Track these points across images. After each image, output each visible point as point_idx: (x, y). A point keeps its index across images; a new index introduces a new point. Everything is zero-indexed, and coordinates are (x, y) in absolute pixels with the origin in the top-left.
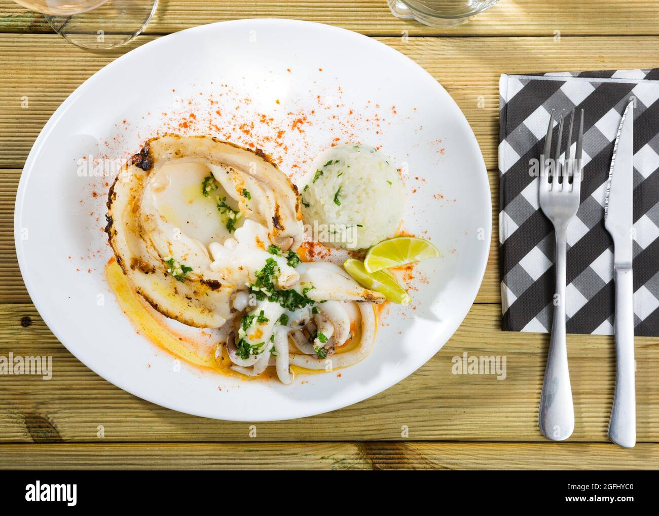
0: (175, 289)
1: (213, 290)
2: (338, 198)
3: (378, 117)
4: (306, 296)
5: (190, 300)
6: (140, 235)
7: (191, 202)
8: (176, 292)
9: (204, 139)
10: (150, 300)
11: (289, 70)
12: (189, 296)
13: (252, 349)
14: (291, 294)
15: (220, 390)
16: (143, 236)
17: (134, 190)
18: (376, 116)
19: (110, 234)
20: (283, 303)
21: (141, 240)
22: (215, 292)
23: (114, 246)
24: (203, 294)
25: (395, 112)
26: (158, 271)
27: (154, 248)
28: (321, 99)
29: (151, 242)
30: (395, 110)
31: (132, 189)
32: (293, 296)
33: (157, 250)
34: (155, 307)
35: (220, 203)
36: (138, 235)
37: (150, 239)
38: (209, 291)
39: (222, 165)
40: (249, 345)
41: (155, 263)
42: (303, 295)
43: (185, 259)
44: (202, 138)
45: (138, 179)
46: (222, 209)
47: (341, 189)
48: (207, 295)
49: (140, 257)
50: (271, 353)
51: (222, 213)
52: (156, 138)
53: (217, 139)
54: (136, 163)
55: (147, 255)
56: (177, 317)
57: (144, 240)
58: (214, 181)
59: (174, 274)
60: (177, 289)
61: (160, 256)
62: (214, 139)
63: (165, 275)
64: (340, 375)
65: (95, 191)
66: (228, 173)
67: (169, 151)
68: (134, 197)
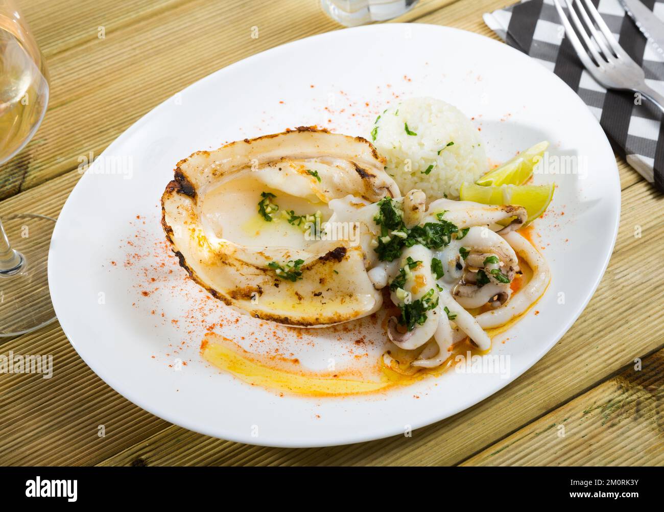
0: (297, 294)
1: (340, 261)
2: (411, 131)
3: (397, 94)
4: (445, 222)
5: (320, 297)
6: (223, 262)
7: (258, 233)
8: (300, 298)
9: (236, 145)
11: (281, 102)
12: (317, 292)
13: (424, 303)
14: (428, 228)
15: (418, 397)
16: (227, 262)
17: (189, 222)
19: (187, 268)
20: (424, 242)
21: (227, 268)
22: (343, 262)
23: (199, 281)
24: (331, 278)
25: (409, 80)
26: (265, 288)
27: (247, 264)
28: (330, 108)
29: (239, 260)
30: (408, 78)
32: (431, 229)
33: (251, 265)
35: (289, 218)
37: (237, 259)
38: (338, 266)
39: (270, 164)
40: (418, 301)
41: (258, 280)
42: (440, 223)
43: (289, 256)
44: (233, 146)
45: (187, 210)
46: (296, 222)
47: (408, 124)
48: (337, 273)
49: (237, 287)
50: (448, 314)
51: (298, 225)
52: (185, 161)
53: (249, 138)
54: (176, 190)
55: (243, 279)
56: (317, 319)
57: (230, 265)
58: (271, 201)
59: (287, 270)
60: (299, 293)
61: (257, 268)
62: (246, 141)
63: (277, 285)
64: (538, 312)
65: (144, 290)
66: (280, 169)
67: (205, 175)
68: (194, 230)
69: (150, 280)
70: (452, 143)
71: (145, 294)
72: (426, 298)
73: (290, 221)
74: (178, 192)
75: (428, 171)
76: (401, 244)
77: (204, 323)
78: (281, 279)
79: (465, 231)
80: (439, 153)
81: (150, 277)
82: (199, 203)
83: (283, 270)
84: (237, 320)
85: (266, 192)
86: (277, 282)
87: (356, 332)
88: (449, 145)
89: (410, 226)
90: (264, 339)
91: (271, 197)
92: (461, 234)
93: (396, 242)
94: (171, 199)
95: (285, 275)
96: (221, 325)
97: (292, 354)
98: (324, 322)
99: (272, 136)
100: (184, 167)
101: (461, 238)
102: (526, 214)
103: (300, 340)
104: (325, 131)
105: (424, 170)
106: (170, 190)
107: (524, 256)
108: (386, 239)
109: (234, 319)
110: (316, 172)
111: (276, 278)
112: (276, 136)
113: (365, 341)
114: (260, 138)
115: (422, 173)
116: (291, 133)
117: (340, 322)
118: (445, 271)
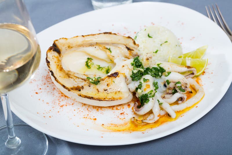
0: (97, 90)
1: (116, 78)
2: (150, 36)
5: (107, 91)
7: (84, 72)
8: (98, 92)
12: (106, 89)
13: (149, 95)
14: (153, 69)
16: (70, 77)
17: (57, 62)
19: (54, 77)
20: (151, 74)
24: (112, 84)
26: (85, 87)
27: (78, 78)
33: (80, 78)
35: (98, 68)
36: (67, 77)
37: (74, 76)
38: (115, 80)
39: (91, 45)
40: (146, 94)
41: (82, 84)
42: (158, 68)
44: (77, 37)
45: (56, 58)
48: (114, 82)
49: (73, 86)
50: (159, 102)
51: (101, 70)
52: (57, 40)
53: (84, 35)
54: (53, 49)
55: (76, 83)
56: (104, 99)
57: (71, 78)
58: (91, 61)
59: (94, 79)
60: (98, 89)
61: (82, 79)
62: (83, 36)
63: (90, 86)
64: (197, 107)
65: (36, 92)
66: (95, 47)
67: (65, 47)
68: (58, 65)
69: (39, 89)
70: (167, 42)
71: (37, 93)
72: (150, 93)
73: (98, 69)
74: (53, 50)
75: (156, 52)
76: (142, 74)
77: (59, 104)
78: (92, 84)
79: (169, 73)
80: (161, 45)
81: (39, 88)
82: (61, 56)
83: (92, 79)
84: (73, 104)
85: (89, 57)
86: (90, 85)
87: (121, 110)
88: (165, 42)
89: (145, 67)
90: (83, 111)
91: (91, 60)
92: (167, 74)
93: (140, 73)
94: (50, 53)
95: (93, 82)
96: (66, 105)
97: (94, 117)
99: (94, 35)
100: (56, 42)
101: (167, 76)
102: (196, 70)
103: (98, 112)
104: (115, 34)
105: (155, 51)
106: (50, 49)
107: (194, 87)
108: (135, 71)
109: (72, 104)
110: (110, 49)
111: (89, 83)
112: (95, 35)
113: (124, 113)
114: (89, 35)
115: (154, 53)
116: (101, 34)
117: (114, 100)
118: (159, 87)
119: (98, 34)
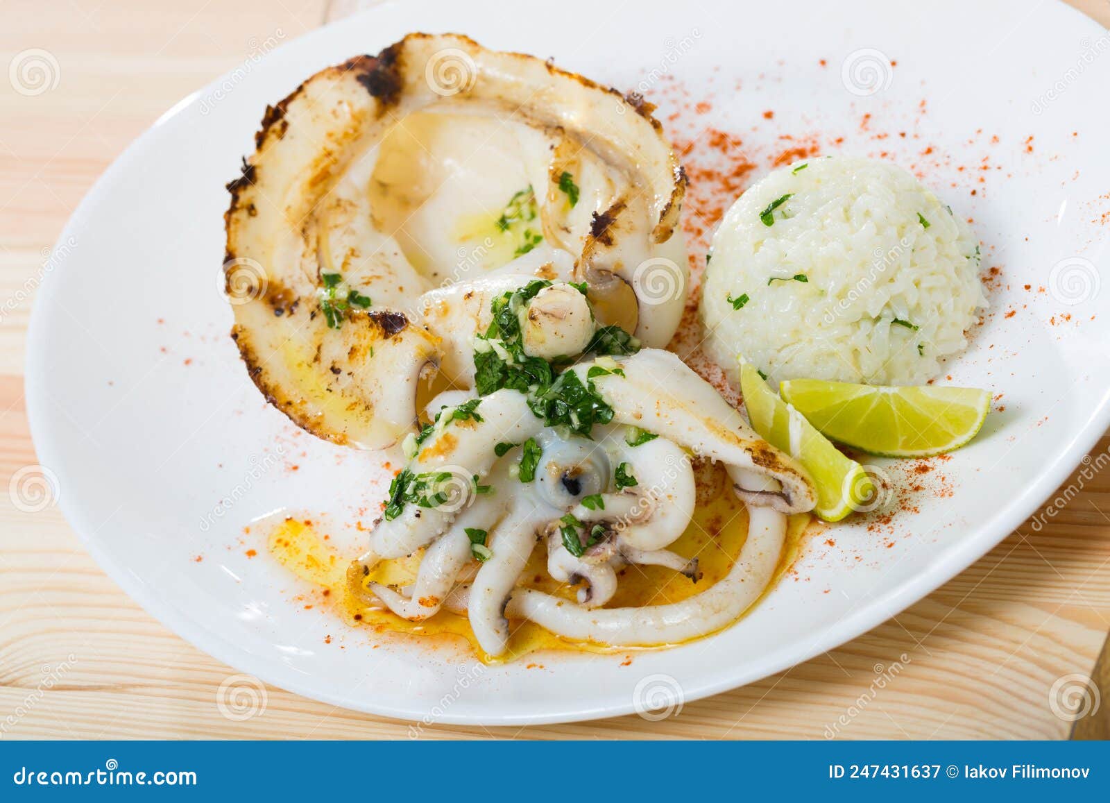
0: (320, 347)
1: (386, 338)
2: (776, 213)
3: (989, 163)
4: (592, 386)
5: (335, 376)
8: (317, 358)
9: (531, 63)
10: (252, 357)
12: (337, 365)
13: (412, 484)
16: (309, 232)
17: (336, 137)
18: (984, 160)
19: (235, 199)
20: (532, 398)
21: (301, 240)
22: (389, 341)
23: (233, 227)
24: (364, 355)
25: (1030, 149)
26: (302, 307)
27: (318, 253)
29: (318, 242)
30: (1031, 143)
31: (330, 135)
33: (320, 257)
34: (255, 371)
36: (299, 230)
37: (318, 239)
38: (378, 343)
39: (549, 129)
40: (413, 476)
41: (304, 288)
42: (586, 385)
43: (368, 283)
44: (524, 61)
45: (354, 115)
48: (372, 355)
49: (283, 280)
52: (426, 36)
53: (555, 64)
54: (359, 72)
55: (297, 273)
56: (289, 403)
57: (306, 239)
61: (319, 270)
62: (549, 66)
63: (313, 315)
66: (552, 147)
68: (329, 154)
72: (423, 480)
74: (360, 79)
79: (646, 436)
80: (773, 280)
82: (388, 118)
88: (798, 278)
92: (632, 435)
94: (335, 82)
98: (293, 415)
99: (587, 83)
100: (414, 45)
104: (657, 125)
105: (736, 297)
106: (349, 66)
112: (594, 86)
115: (727, 298)
116: (613, 96)
117: (311, 433)
118: (538, 475)
119: (604, 89)
